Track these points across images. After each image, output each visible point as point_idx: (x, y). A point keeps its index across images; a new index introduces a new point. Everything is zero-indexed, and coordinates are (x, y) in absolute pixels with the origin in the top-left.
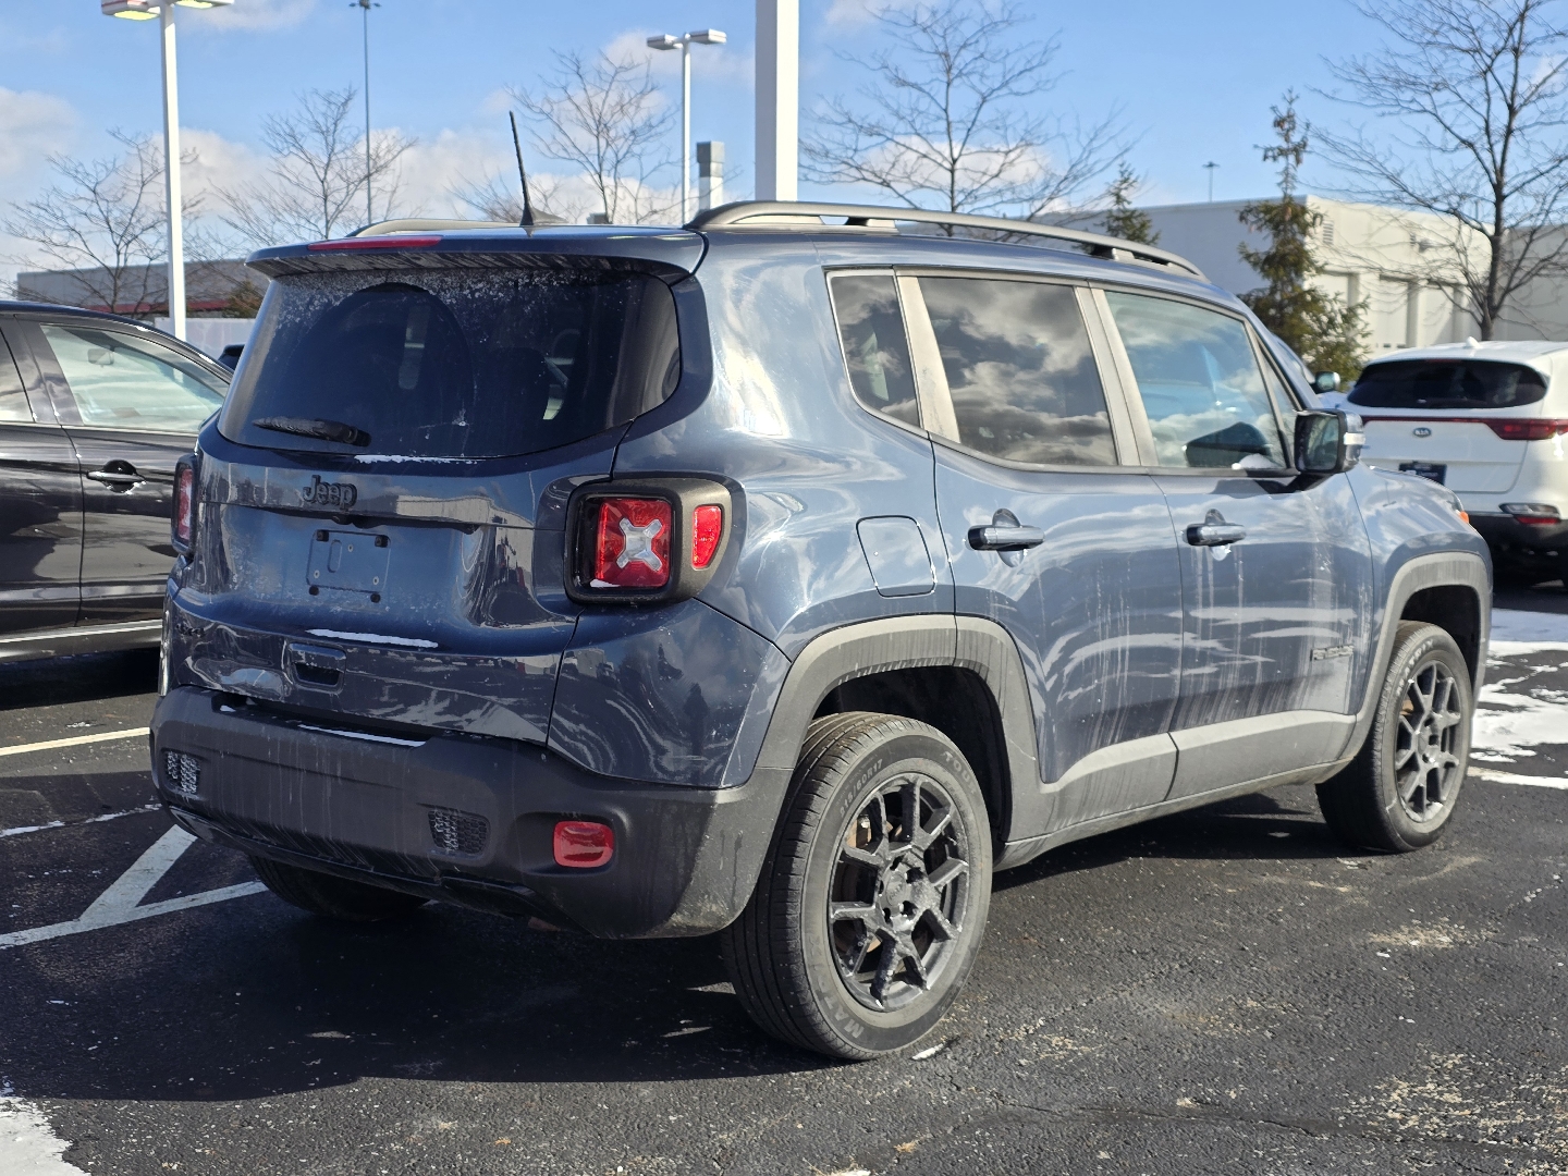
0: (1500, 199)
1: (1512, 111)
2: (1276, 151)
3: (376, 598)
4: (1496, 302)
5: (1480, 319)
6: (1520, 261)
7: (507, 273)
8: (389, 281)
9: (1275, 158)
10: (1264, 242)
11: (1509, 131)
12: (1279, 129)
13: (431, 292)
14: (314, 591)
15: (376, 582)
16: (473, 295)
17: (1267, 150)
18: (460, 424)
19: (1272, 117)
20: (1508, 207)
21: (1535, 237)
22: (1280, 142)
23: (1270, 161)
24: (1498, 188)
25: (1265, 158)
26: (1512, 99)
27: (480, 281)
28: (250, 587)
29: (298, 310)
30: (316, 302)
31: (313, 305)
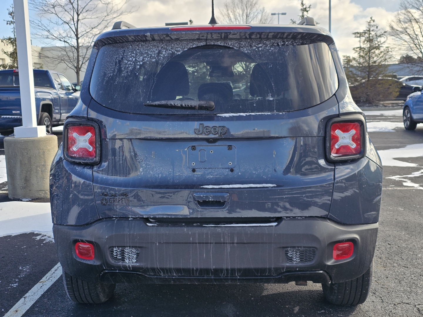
0: (78, 38)
1: (78, 15)
2: (10, 22)
3: (232, 170)
4: (80, 67)
5: (76, 71)
6: (85, 55)
7: (272, 40)
8: (208, 44)
9: (10, 24)
10: (10, 49)
11: (78, 20)
12: (10, 16)
13: (235, 48)
14: (194, 171)
15: (230, 164)
16: (258, 49)
17: (7, 21)
18: (270, 99)
19: (8, 12)
20: (79, 40)
21: (88, 49)
22: (11, 19)
23: (9, 25)
24: (77, 35)
25: (7, 24)
26: (78, 11)
27: (260, 44)
28: (151, 173)
29: (151, 56)
30: (164, 53)
31: (162, 54)
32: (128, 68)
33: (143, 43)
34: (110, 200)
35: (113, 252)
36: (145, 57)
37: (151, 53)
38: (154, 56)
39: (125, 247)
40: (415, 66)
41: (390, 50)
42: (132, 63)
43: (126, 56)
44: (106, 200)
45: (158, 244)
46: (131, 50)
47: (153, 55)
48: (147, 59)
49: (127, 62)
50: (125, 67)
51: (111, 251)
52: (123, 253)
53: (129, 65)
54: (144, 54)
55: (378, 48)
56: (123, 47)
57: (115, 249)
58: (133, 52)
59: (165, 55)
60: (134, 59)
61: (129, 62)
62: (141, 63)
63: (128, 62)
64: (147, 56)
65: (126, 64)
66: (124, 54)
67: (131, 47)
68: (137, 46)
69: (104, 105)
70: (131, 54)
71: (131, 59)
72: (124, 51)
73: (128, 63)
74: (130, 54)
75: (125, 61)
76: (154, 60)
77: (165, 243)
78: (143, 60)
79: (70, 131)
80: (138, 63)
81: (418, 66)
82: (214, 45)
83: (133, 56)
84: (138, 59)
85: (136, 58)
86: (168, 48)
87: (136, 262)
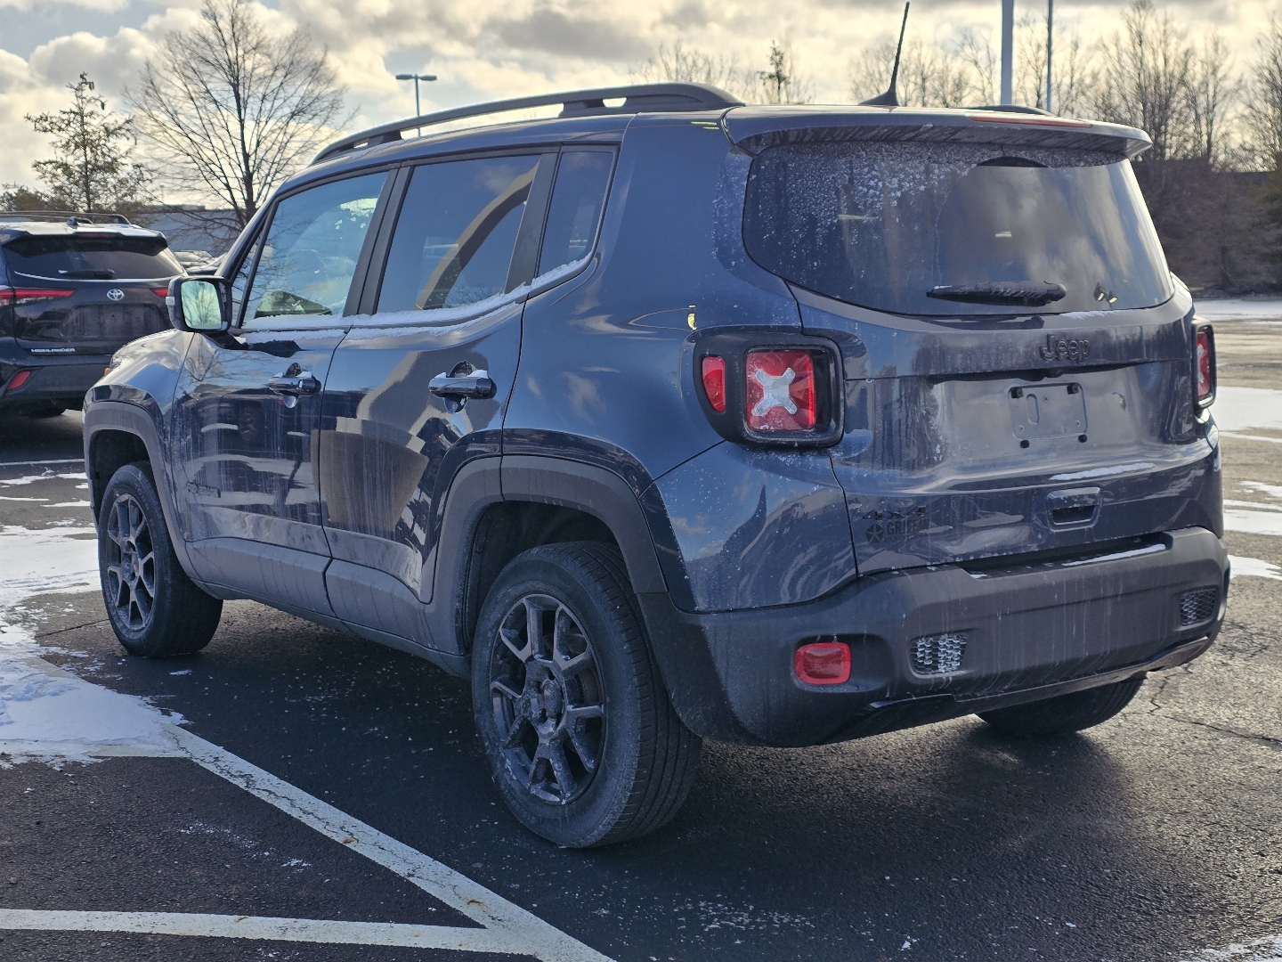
29: (914, 178)
30: (936, 171)
31: (934, 173)
32: (872, 204)
33: (888, 146)
34: (888, 526)
35: (917, 651)
36: (903, 180)
37: (912, 171)
38: (920, 178)
39: (940, 634)
40: (216, 226)
41: (147, 175)
42: (878, 193)
43: (859, 174)
44: (879, 528)
45: (1000, 619)
46: (866, 161)
47: (918, 177)
48: (908, 185)
49: (865, 190)
50: (866, 202)
51: (912, 650)
52: (935, 648)
53: (872, 197)
54: (897, 172)
55: (111, 167)
56: (844, 154)
57: (920, 643)
58: (873, 165)
59: (942, 177)
60: (880, 184)
61: (872, 191)
62: (899, 194)
63: (869, 190)
64: (906, 177)
65: (865, 195)
66: (851, 169)
67: (864, 153)
68: (878, 152)
69: (838, 297)
70: (869, 172)
71: (872, 183)
72: (851, 162)
73: (868, 192)
74: (866, 170)
75: (861, 188)
76: (922, 188)
77: (1013, 613)
78: (901, 187)
79: (749, 365)
80: (893, 194)
81: (223, 225)
82: (1016, 158)
83: (876, 177)
84: (890, 183)
85: (884, 181)
86: (940, 160)
87: (959, 668)
